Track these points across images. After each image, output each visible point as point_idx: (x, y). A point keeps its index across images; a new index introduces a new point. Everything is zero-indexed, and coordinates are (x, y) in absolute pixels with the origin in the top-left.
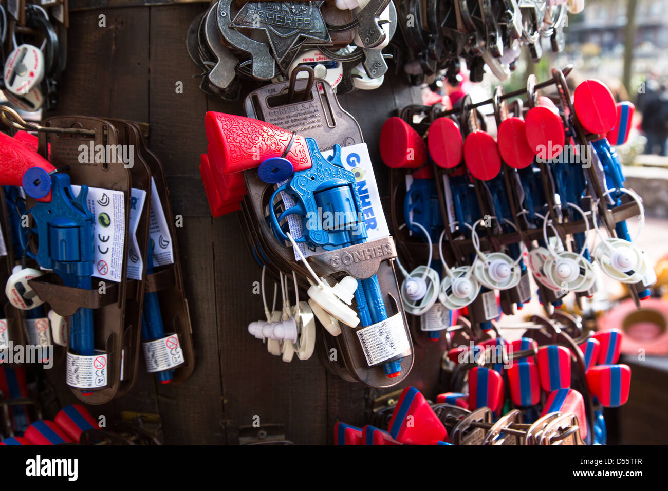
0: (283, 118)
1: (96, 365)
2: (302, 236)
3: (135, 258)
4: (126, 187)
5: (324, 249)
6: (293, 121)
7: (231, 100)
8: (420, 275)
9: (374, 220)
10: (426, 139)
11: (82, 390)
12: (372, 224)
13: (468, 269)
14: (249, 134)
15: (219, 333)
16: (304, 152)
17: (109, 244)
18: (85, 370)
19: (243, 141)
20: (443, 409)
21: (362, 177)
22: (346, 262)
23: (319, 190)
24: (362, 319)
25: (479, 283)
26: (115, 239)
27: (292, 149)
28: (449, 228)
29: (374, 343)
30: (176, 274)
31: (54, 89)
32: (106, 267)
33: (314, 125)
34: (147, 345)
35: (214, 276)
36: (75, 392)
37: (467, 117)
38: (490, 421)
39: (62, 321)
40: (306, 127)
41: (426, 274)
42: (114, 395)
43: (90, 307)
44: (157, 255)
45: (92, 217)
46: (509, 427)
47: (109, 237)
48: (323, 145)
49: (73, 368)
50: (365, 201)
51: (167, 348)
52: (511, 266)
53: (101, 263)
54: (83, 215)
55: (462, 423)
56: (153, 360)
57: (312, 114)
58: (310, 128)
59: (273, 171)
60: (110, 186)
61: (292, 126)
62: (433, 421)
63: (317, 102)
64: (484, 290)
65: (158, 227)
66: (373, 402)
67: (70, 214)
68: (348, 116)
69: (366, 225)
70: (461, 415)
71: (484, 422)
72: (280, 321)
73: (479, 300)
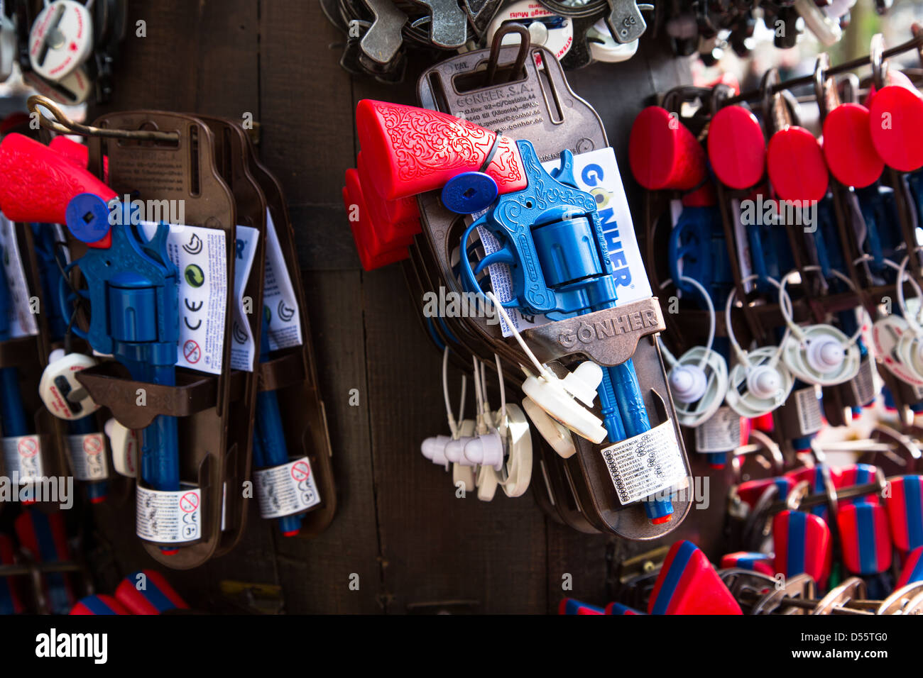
0: (480, 109)
1: (183, 506)
2: (512, 299)
3: (242, 336)
4: (228, 224)
5: (549, 318)
6: (495, 114)
7: (390, 83)
8: (696, 363)
9: (626, 271)
10: (705, 143)
11: (162, 546)
12: (624, 277)
13: (773, 352)
14: (428, 134)
15: (374, 457)
16: (514, 163)
17: (202, 315)
18: (167, 513)
19: (418, 146)
20: (735, 578)
21: (607, 203)
22: (584, 339)
23: (539, 223)
24: (610, 429)
25: (791, 375)
26: (212, 305)
27: (496, 159)
28: (742, 286)
29: (630, 468)
30: (305, 362)
31: (107, 69)
32: (197, 350)
33: (529, 119)
34: (261, 475)
35: (366, 364)
36: (150, 549)
37: (771, 105)
38: (811, 596)
39: (128, 438)
40: (516, 122)
41: (705, 360)
42: (211, 554)
43: (174, 414)
44: (275, 332)
45: (175, 271)
46: (845, 606)
47: (202, 303)
48: (543, 151)
49: (148, 511)
50: (612, 241)
51: (293, 480)
52: (844, 346)
53: (190, 345)
54: (162, 269)
55: (767, 599)
56: (271, 500)
57: (525, 102)
58: (522, 125)
59: (465, 194)
60: (203, 222)
61: (493, 122)
62: (720, 595)
63: (533, 82)
64: (800, 385)
65: (276, 287)
66: (620, 566)
67: (140, 267)
68: (582, 104)
69: (614, 279)
70: (765, 588)
71: (802, 597)
72: (474, 435)
73: (791, 400)
